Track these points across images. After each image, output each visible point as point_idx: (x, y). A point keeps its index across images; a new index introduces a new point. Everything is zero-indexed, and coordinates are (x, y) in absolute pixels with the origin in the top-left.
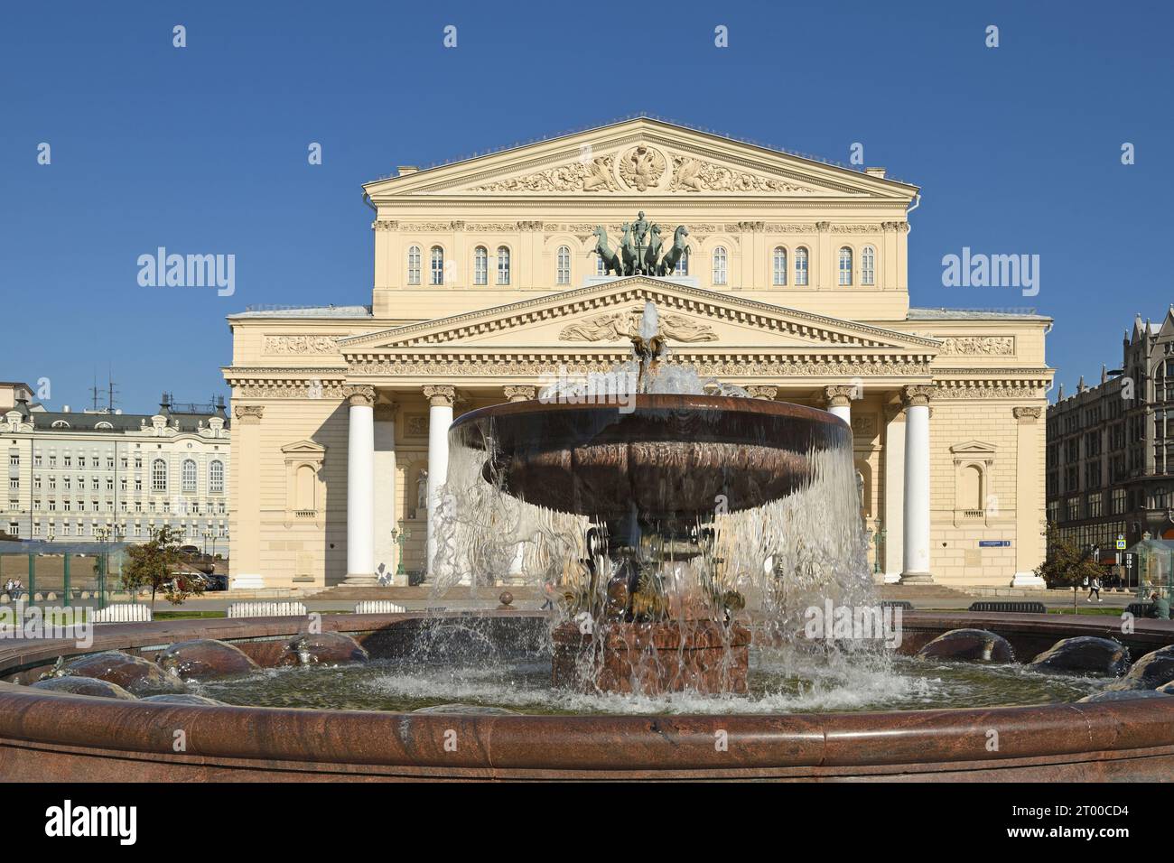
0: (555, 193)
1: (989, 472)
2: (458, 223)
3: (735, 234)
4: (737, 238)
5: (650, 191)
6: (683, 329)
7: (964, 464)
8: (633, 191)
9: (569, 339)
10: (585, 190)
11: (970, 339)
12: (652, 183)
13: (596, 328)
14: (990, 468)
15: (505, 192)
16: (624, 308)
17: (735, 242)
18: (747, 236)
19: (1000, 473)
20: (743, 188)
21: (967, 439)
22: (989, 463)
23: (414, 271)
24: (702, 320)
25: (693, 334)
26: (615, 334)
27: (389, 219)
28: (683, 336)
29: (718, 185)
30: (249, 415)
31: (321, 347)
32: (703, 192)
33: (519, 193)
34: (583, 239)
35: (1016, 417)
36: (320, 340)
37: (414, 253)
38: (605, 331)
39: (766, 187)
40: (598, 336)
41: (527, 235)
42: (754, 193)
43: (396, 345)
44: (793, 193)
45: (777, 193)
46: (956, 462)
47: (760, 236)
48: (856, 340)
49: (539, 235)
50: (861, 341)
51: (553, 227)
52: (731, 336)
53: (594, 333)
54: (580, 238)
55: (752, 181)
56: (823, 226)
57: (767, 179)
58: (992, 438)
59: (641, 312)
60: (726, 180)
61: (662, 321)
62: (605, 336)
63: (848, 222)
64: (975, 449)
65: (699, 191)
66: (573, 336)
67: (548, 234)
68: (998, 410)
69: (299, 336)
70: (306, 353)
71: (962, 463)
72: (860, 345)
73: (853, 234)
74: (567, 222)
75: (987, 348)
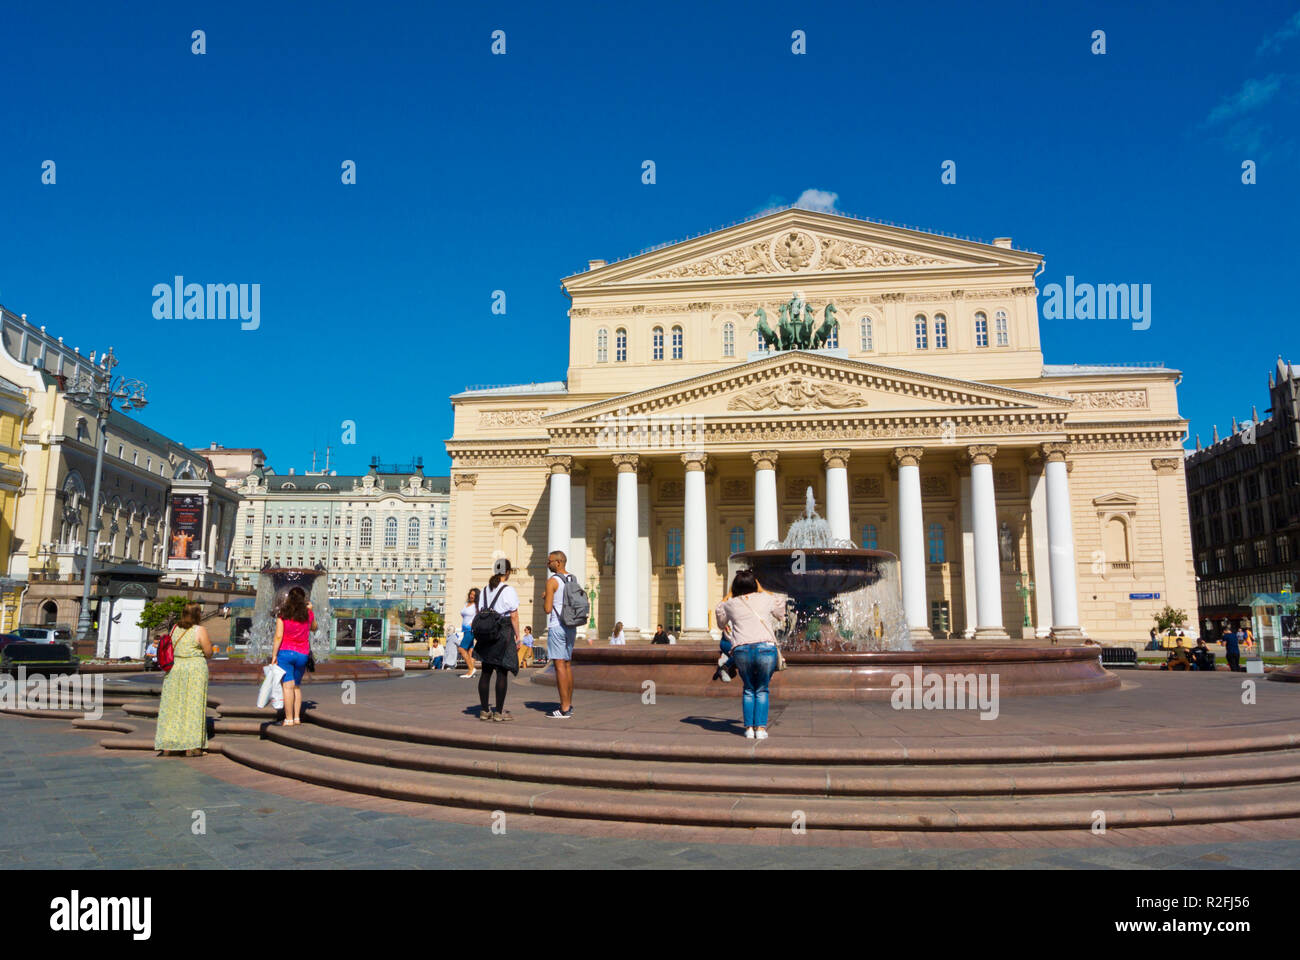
0: (720, 277)
1: (1132, 522)
2: (639, 307)
3: (879, 305)
4: (880, 309)
5: (802, 271)
6: (835, 396)
7: (1108, 516)
8: (788, 272)
9: (736, 409)
10: (746, 273)
11: (1104, 394)
12: (804, 263)
13: (759, 398)
14: (1134, 520)
15: (678, 279)
16: (783, 380)
17: (879, 312)
18: (889, 306)
19: (1144, 524)
20: (884, 263)
21: (1111, 491)
22: (1132, 514)
23: (602, 351)
24: (853, 388)
25: (845, 401)
26: (776, 403)
27: (582, 307)
28: (836, 403)
29: (861, 262)
30: (465, 482)
31: (525, 420)
32: (848, 270)
33: (690, 279)
34: (745, 316)
35: (1155, 468)
36: (524, 414)
37: (602, 336)
38: (766, 400)
39: (905, 262)
40: (761, 405)
41: (697, 315)
42: (894, 267)
43: (590, 419)
44: (928, 266)
45: (915, 267)
46: (1100, 514)
47: (901, 305)
48: (993, 402)
49: (706, 314)
50: (997, 402)
51: (719, 307)
52: (879, 401)
53: (757, 403)
54: (743, 314)
55: (890, 256)
56: (956, 294)
57: (904, 255)
58: (1134, 490)
59: (799, 383)
60: (869, 257)
61: (817, 390)
62: (767, 405)
63: (983, 289)
64: (1117, 501)
65: (844, 268)
66: (740, 406)
67: (715, 313)
68: (1137, 462)
69: (507, 411)
70: (513, 426)
71: (1106, 515)
72: (996, 406)
73: (986, 299)
74: (731, 301)
75: (1121, 402)
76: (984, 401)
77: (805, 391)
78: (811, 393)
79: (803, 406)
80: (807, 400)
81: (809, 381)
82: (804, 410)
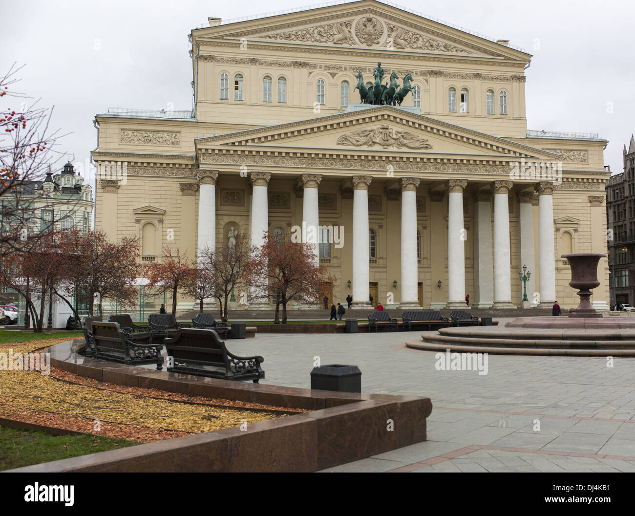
0: (316, 43)
1: (575, 235)
2: (254, 59)
3: (426, 78)
4: (426, 80)
5: (374, 47)
6: (411, 141)
7: (562, 231)
8: (364, 46)
9: (343, 144)
10: (335, 43)
11: (563, 152)
12: (375, 41)
13: (359, 138)
14: (576, 234)
15: (284, 41)
16: (376, 126)
17: (425, 82)
18: (432, 79)
19: (582, 237)
20: (430, 48)
21: (564, 215)
22: (576, 230)
23: (224, 90)
24: (422, 135)
25: (417, 144)
26: (371, 143)
27: (208, 54)
28: (412, 145)
29: (415, 46)
30: (110, 186)
31: (161, 140)
32: (407, 50)
33: (292, 42)
34: (333, 75)
35: (590, 202)
36: (160, 135)
37: (224, 78)
38: (364, 140)
39: (443, 49)
40: (360, 143)
41: (297, 71)
42: (437, 52)
43: (233, 144)
44: (459, 54)
45: (450, 53)
46: (557, 230)
47: (440, 80)
48: (512, 152)
49: (305, 71)
50: (515, 152)
51: (314, 66)
52: (441, 147)
53: (358, 141)
54: (331, 74)
55: (435, 43)
56: (477, 76)
57: (444, 44)
58: (576, 215)
59: (387, 129)
60: (420, 43)
61: (399, 135)
62: (365, 144)
63: (491, 74)
64: (569, 221)
65: (404, 48)
66: (345, 142)
67: (311, 71)
68: (580, 197)
69: (146, 131)
70: (150, 144)
71: (561, 230)
72: (514, 156)
73: (494, 82)
74: (323, 63)
75: (572, 158)
76: (506, 151)
77: (391, 136)
78: (395, 137)
79: (390, 145)
80: (392, 141)
81: (394, 128)
82: (390, 149)
